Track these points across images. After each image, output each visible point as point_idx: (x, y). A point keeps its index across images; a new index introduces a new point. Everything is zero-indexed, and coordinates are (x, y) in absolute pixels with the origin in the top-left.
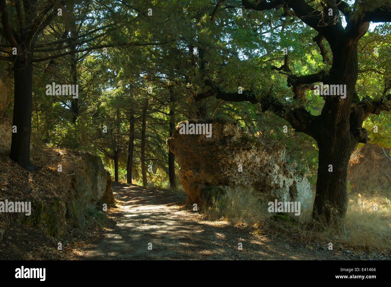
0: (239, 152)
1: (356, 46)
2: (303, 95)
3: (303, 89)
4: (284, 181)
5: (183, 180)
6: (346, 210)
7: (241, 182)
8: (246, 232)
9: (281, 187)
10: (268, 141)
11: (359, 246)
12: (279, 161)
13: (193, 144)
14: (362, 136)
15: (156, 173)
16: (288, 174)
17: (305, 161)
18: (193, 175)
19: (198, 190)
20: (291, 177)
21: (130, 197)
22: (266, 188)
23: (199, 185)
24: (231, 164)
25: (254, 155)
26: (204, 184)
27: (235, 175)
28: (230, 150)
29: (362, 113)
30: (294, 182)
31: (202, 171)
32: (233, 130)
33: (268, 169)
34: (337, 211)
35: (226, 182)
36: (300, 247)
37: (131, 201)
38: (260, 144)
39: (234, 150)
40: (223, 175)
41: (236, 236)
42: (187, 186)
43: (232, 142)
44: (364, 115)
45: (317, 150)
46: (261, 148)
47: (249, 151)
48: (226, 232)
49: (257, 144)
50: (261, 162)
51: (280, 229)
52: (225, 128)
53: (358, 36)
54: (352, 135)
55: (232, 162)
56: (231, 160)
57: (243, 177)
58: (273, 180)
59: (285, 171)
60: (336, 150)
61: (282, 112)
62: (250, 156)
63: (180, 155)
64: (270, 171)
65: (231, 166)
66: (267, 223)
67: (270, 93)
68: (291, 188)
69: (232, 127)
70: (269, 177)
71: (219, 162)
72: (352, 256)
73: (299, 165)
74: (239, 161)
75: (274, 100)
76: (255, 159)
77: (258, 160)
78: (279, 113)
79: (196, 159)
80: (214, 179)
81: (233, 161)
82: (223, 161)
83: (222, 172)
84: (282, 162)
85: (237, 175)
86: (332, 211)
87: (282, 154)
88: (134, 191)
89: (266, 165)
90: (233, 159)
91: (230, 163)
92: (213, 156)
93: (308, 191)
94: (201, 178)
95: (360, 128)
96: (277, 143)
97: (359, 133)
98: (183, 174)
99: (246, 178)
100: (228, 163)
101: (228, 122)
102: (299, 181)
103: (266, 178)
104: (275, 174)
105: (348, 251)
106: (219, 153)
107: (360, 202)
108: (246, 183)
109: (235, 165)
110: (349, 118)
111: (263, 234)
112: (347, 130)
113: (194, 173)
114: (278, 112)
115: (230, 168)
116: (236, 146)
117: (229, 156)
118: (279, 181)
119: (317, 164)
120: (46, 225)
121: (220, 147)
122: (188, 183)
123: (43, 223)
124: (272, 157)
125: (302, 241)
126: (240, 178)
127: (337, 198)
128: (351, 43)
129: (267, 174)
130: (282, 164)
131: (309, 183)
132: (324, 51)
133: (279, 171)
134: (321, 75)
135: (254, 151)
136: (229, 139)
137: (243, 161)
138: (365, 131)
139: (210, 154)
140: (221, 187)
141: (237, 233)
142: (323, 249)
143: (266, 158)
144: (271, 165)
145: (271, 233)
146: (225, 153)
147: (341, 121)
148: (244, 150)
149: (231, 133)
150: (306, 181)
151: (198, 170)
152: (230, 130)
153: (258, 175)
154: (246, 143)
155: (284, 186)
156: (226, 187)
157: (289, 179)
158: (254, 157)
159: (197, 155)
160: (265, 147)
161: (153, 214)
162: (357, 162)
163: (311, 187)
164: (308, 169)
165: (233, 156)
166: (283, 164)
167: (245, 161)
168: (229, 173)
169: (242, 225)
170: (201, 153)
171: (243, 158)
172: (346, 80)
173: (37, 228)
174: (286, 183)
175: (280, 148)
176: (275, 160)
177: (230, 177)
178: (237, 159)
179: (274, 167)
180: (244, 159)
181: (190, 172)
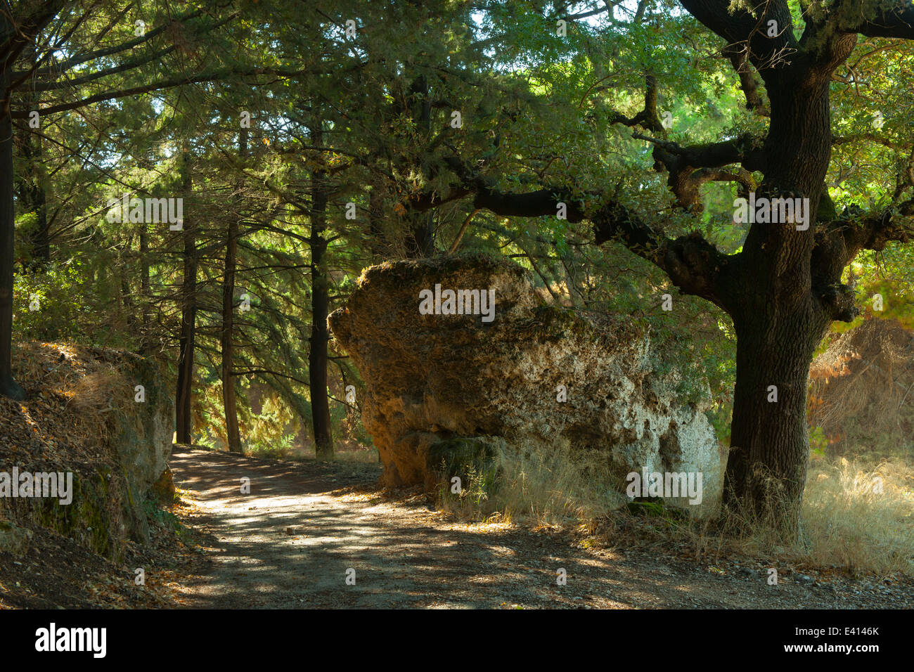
0: (530, 348)
1: (825, 86)
2: (695, 193)
3: (696, 178)
4: (647, 423)
5: (376, 424)
6: (803, 484)
7: (535, 426)
8: (562, 544)
9: (639, 437)
10: (605, 318)
11: (832, 567)
12: (633, 370)
13: (405, 328)
14: (841, 305)
15: (261, 413)
16: (657, 403)
17: (700, 368)
18: (403, 412)
19: (419, 449)
20: (665, 412)
21: (208, 480)
22: (601, 441)
23: (423, 436)
24: (509, 378)
25: (570, 353)
26: (435, 433)
27: (520, 408)
28: (507, 341)
29: (841, 247)
30: (673, 426)
31: (429, 398)
32: (513, 290)
33: (604, 391)
34: (781, 485)
35: (496, 427)
36: (694, 570)
37: (216, 490)
38: (585, 324)
39: (516, 340)
40: (488, 409)
41: (540, 553)
42: (386, 440)
43: (512, 319)
44: (845, 252)
45: (731, 341)
46: (586, 336)
47: (556, 343)
48: (514, 545)
49: (576, 325)
50: (586, 372)
51: (645, 533)
52: (494, 282)
53: (831, 64)
54: (818, 303)
55: (511, 372)
56: (509, 369)
57: (540, 412)
58: (618, 420)
59: (648, 396)
60: (778, 339)
61: (648, 244)
62: (558, 356)
63: (366, 358)
64: (610, 397)
65: (509, 383)
66: (613, 522)
67: (615, 196)
68: (663, 441)
69: (511, 280)
70: (607, 410)
71: (478, 373)
72: (815, 585)
73: (684, 378)
74: (532, 369)
75: (626, 214)
76: (573, 363)
77: (579, 366)
78: (638, 247)
79: (410, 367)
80: (464, 418)
81: (516, 371)
82: (488, 371)
83: (486, 400)
84: (642, 371)
85: (524, 407)
86: (768, 487)
87: (640, 351)
88: (213, 464)
89: (601, 379)
90: (516, 365)
91: (507, 375)
92: (462, 359)
93: (709, 447)
94: (428, 416)
95: (836, 286)
96: (627, 322)
97: (834, 298)
98: (376, 407)
99: (549, 414)
100: (501, 374)
101: (501, 267)
102: (684, 423)
103: (601, 414)
104: (624, 404)
105: (806, 578)
106: (476, 350)
107: (844, 478)
108: (548, 428)
109: (521, 381)
110: (809, 261)
111: (606, 547)
112: (804, 289)
113: (407, 406)
114: (637, 245)
115: (507, 390)
116: (523, 332)
117: (505, 358)
118: (634, 422)
119: (733, 377)
120: (89, 529)
121: (481, 333)
122: (390, 433)
123: (82, 525)
124: (617, 359)
125: (699, 558)
126: (532, 416)
127: (782, 456)
128: (813, 79)
129: (603, 405)
130: (640, 378)
131: (711, 428)
132: (751, 83)
133: (632, 395)
134: (743, 146)
135: (571, 343)
136: (502, 312)
137: (542, 371)
138: (847, 292)
139: (454, 353)
140: (482, 439)
141: (540, 546)
142: (748, 574)
143: (600, 360)
144: (614, 380)
145: (623, 543)
146: (494, 349)
147: (790, 267)
148: (542, 341)
149: (509, 297)
150: (702, 421)
151: (418, 396)
152: (506, 288)
153: (578, 407)
154: (547, 323)
155: (647, 436)
156: (495, 438)
157: (660, 418)
158: (569, 360)
159: (416, 355)
160: (597, 334)
161: (305, 516)
162: (842, 373)
163: (716, 438)
164: (709, 391)
165: (514, 358)
166: (643, 377)
167: (546, 371)
168: (503, 402)
169: (549, 528)
170: (427, 349)
171: (542, 364)
172: (801, 168)
173: (73, 534)
174: (653, 426)
175: (635, 336)
176: (623, 368)
177: (506, 413)
178: (524, 365)
179: (620, 384)
180: (544, 364)
181: (396, 403)
